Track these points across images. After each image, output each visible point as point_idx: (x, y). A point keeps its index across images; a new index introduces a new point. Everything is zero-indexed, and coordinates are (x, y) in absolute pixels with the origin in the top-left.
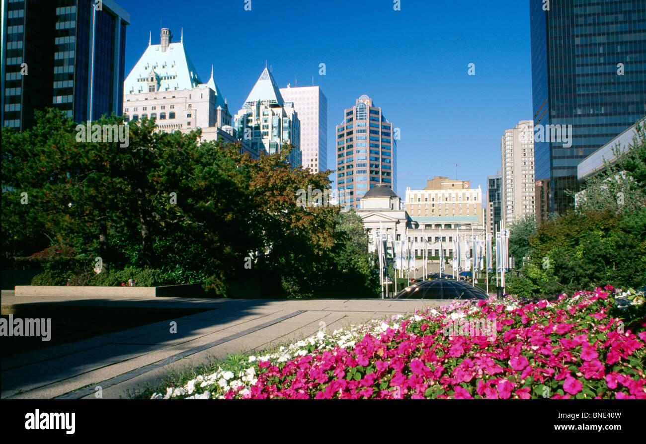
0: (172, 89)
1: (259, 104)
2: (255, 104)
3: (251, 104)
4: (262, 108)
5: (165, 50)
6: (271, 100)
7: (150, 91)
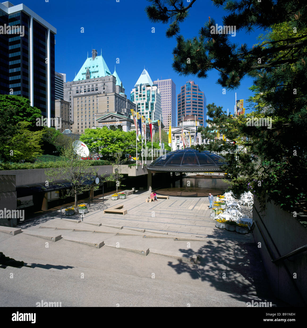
0: (96, 77)
1: (141, 85)
2: (139, 85)
3: (138, 85)
4: (142, 87)
5: (94, 59)
6: (147, 83)
7: (87, 79)
